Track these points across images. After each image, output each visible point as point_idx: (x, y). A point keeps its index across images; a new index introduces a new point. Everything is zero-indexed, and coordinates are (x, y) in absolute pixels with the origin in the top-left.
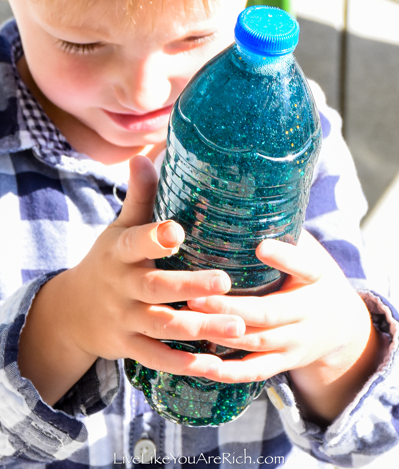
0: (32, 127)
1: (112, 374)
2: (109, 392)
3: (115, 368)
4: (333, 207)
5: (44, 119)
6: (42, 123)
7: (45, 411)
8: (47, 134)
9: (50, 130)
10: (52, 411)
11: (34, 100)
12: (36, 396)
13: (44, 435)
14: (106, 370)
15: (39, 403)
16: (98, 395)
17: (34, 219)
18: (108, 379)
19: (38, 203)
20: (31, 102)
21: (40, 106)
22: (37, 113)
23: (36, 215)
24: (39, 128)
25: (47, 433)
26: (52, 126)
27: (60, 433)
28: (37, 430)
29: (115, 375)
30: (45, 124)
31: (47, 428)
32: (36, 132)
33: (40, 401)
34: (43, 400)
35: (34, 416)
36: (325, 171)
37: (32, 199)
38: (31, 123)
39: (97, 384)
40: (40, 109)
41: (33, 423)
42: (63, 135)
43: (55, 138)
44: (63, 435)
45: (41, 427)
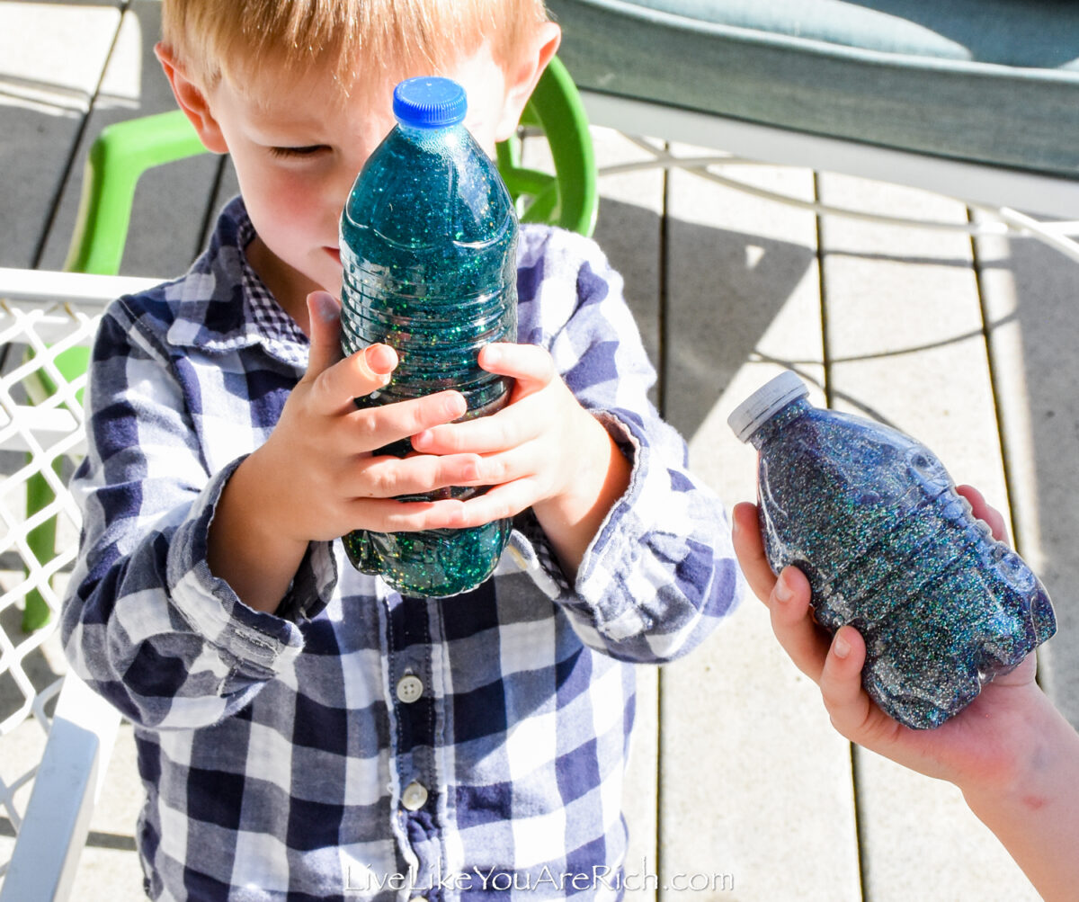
0: (261, 318)
1: (327, 565)
2: (326, 587)
3: (329, 559)
4: (613, 374)
5: (274, 308)
6: (272, 313)
7: (244, 613)
8: (278, 326)
9: (282, 320)
10: (252, 613)
11: (263, 287)
12: (232, 598)
13: (253, 645)
14: (321, 562)
15: (237, 605)
16: (315, 592)
17: (268, 426)
18: (324, 571)
19: (271, 407)
20: (260, 290)
21: (271, 294)
22: (266, 302)
23: (271, 422)
24: (268, 319)
25: (256, 641)
26: (284, 316)
27: (269, 639)
28: (243, 639)
29: (331, 566)
30: (277, 314)
31: (254, 635)
32: (265, 324)
33: (237, 602)
34: (242, 601)
35: (235, 623)
36: (599, 338)
37: (264, 402)
38: (259, 313)
39: (314, 579)
40: (269, 297)
41: (237, 631)
42: (298, 325)
43: (289, 329)
44: (273, 641)
45: (247, 634)
